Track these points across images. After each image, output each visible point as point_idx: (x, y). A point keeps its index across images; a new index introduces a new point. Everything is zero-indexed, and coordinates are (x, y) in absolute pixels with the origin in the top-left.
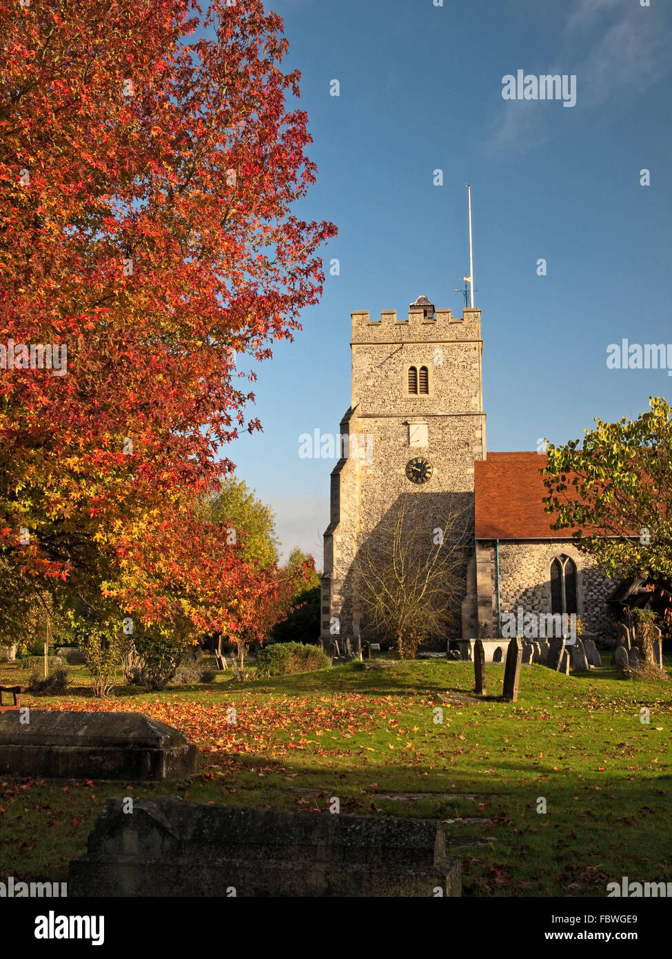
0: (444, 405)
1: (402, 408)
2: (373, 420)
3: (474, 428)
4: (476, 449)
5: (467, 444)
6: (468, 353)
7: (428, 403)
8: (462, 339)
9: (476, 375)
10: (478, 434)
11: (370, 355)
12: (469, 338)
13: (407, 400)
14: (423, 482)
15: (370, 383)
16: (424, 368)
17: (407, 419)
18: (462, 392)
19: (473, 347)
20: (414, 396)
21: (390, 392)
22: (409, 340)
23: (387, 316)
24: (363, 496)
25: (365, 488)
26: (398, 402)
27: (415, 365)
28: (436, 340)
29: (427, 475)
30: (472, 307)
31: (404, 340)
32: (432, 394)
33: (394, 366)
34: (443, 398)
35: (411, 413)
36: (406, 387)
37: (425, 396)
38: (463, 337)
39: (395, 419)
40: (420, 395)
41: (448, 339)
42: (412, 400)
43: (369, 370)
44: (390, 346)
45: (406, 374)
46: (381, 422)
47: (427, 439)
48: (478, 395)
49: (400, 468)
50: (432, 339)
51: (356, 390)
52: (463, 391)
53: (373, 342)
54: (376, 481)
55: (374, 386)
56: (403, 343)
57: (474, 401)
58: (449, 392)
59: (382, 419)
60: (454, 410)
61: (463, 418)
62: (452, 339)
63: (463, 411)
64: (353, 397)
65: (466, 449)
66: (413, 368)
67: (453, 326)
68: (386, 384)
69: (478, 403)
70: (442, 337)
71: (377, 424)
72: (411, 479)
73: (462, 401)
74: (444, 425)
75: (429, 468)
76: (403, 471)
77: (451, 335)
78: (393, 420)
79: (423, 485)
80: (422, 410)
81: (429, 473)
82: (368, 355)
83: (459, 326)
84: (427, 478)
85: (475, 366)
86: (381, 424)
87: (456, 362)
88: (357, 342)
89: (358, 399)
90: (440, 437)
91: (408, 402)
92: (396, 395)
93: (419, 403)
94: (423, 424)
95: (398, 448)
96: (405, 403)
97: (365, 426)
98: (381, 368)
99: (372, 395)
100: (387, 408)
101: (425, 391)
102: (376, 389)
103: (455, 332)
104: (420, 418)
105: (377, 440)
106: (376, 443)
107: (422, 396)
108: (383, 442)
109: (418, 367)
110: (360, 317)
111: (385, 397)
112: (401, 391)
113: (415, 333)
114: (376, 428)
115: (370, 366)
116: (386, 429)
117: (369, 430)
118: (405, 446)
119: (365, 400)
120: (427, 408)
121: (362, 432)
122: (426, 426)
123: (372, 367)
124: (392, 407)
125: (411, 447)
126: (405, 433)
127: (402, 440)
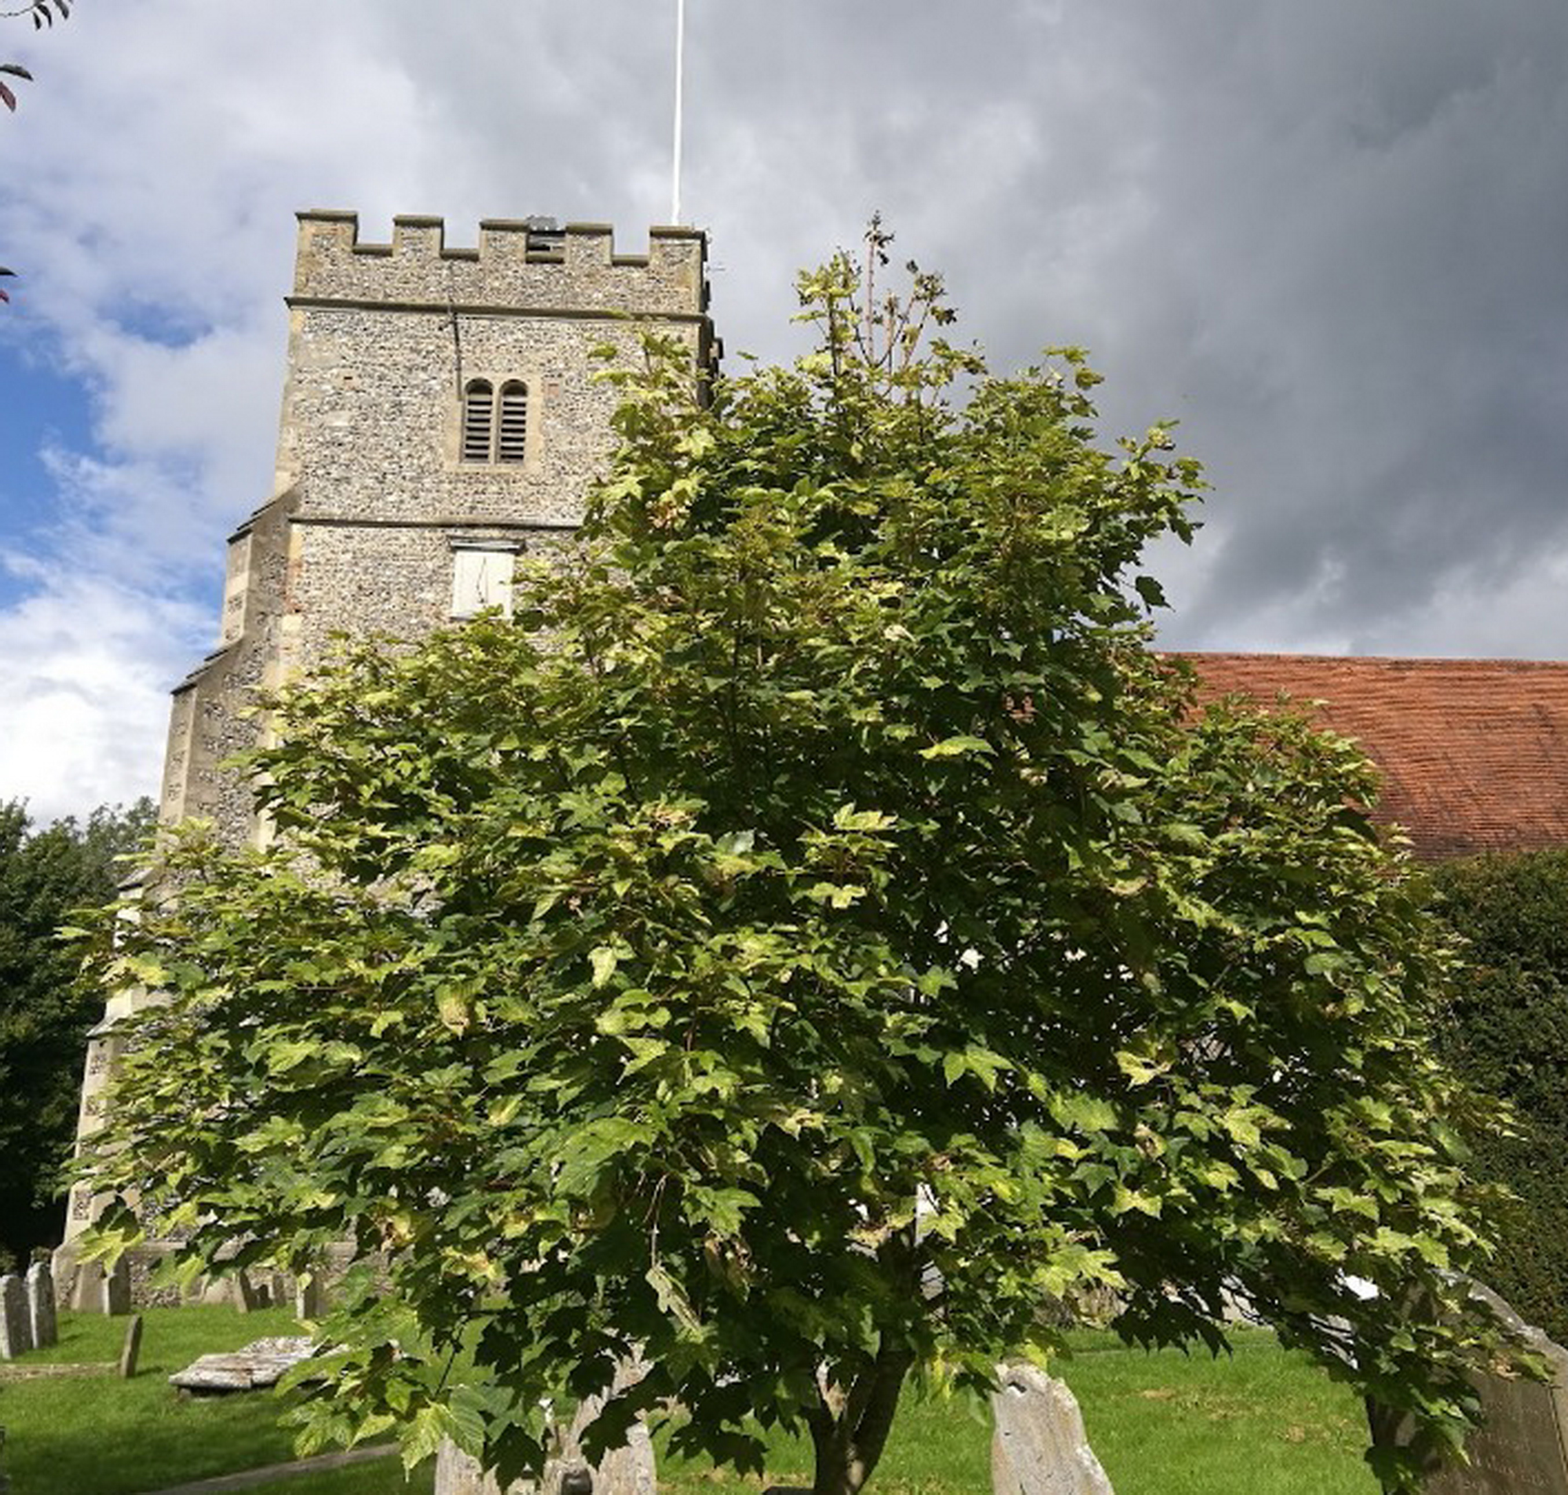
0: (572, 499)
1: (439, 501)
2: (340, 532)
7: (520, 489)
8: (643, 312)
11: (349, 341)
12: (661, 310)
13: (455, 479)
15: (341, 421)
17: (451, 532)
20: (477, 467)
21: (404, 452)
23: (410, 233)
26: (428, 482)
27: (486, 375)
28: (562, 308)
32: (533, 464)
33: (423, 376)
34: (572, 480)
35: (466, 517)
36: (455, 439)
37: (511, 469)
38: (648, 307)
39: (413, 532)
40: (492, 466)
41: (598, 309)
42: (472, 478)
44: (414, 318)
45: (456, 403)
46: (367, 539)
47: (509, 598)
50: (549, 306)
55: (354, 430)
56: (455, 312)
59: (369, 530)
62: (610, 310)
64: (283, 459)
66: (481, 387)
67: (615, 271)
68: (392, 428)
70: (580, 300)
71: (354, 544)
77: (609, 297)
78: (405, 535)
80: (503, 509)
82: (342, 339)
83: (636, 274)
86: (366, 546)
88: (310, 299)
89: (297, 467)
91: (460, 485)
92: (423, 462)
93: (495, 488)
94: (502, 550)
95: (414, 621)
96: (447, 486)
97: (313, 550)
98: (380, 379)
99: (344, 457)
100: (391, 498)
101: (512, 455)
102: (361, 442)
103: (621, 290)
104: (496, 533)
105: (345, 592)
106: (341, 603)
107: (504, 468)
108: (365, 600)
109: (497, 381)
110: (328, 226)
111: (386, 464)
112: (441, 451)
113: (496, 284)
114: (349, 556)
115: (346, 372)
116: (380, 559)
117: (322, 560)
118: (438, 616)
119: (320, 472)
120: (520, 506)
121: (300, 566)
122: (511, 557)
123: (352, 373)
124: (406, 496)
125: (453, 619)
126: (442, 578)
127: (430, 596)
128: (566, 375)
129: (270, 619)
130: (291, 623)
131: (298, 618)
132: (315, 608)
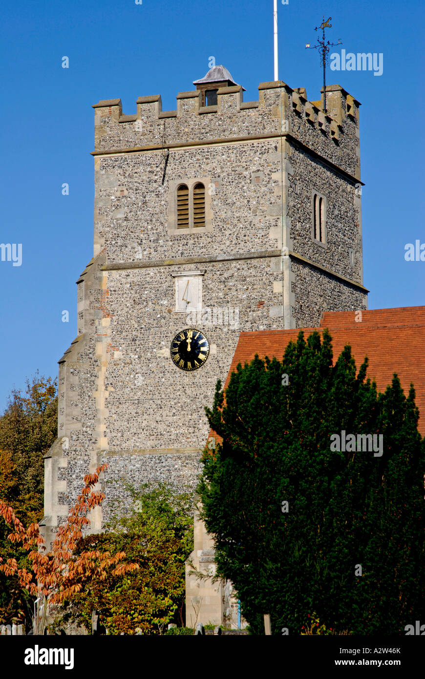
0: (228, 243)
1: (168, 250)
2: (124, 273)
3: (272, 279)
4: (274, 312)
5: (261, 304)
6: (265, 156)
7: (204, 241)
8: (258, 135)
9: (277, 191)
10: (277, 287)
11: (121, 171)
12: (267, 132)
13: (175, 239)
14: (194, 367)
15: (121, 214)
16: (200, 186)
17: (172, 268)
18: (256, 221)
19: (274, 145)
20: (184, 231)
21: (150, 227)
22: (178, 142)
23: (145, 106)
24: (107, 393)
25: (111, 380)
26: (161, 242)
27: (185, 181)
28: (216, 138)
29: (201, 356)
30: (276, 79)
31: (170, 142)
32: (209, 227)
34: (227, 233)
35: (179, 259)
36: (173, 218)
37: (199, 230)
38: (259, 132)
39: (156, 270)
40: (192, 230)
41: (235, 136)
42: (181, 237)
43: (119, 194)
44: (149, 155)
45: (171, 196)
46: (136, 275)
47: (201, 300)
48: (280, 224)
49: (161, 348)
50: (210, 138)
51: (99, 227)
52: (259, 218)
53: (124, 148)
54: (127, 370)
55: (126, 219)
56: (168, 148)
57: (273, 234)
58: (235, 221)
59: (136, 271)
60: (243, 250)
61: (254, 262)
62: (241, 136)
63: (257, 249)
64: (96, 237)
65: (259, 313)
66: (183, 187)
67: (243, 113)
68: (143, 215)
69: (278, 236)
70: (226, 133)
71: (129, 280)
72: (177, 363)
73: (255, 235)
74: (226, 275)
75: (203, 345)
76: (166, 352)
77: (240, 130)
78: (152, 271)
79: (195, 372)
80: (197, 252)
81: (204, 353)
82: (118, 171)
83: (252, 113)
84: (200, 361)
85: (275, 176)
86: (135, 280)
87: (246, 173)
88: (102, 150)
89: (103, 241)
90: (221, 295)
91: (176, 242)
92: (158, 231)
93: (192, 242)
94: (196, 275)
95: (159, 316)
96: (171, 243)
97: (112, 284)
98: (136, 190)
99: (123, 234)
101: (200, 222)
102: (130, 224)
103: (246, 124)
104: (193, 266)
105: (128, 305)
106: (127, 310)
108: (138, 307)
109: (191, 184)
110: (107, 109)
111: (142, 235)
112: (166, 225)
113: (186, 130)
114: (128, 286)
115: (122, 187)
116: (142, 286)
117: (117, 289)
118: (170, 312)
119: (113, 242)
120: (204, 250)
121: (108, 292)
122: (201, 278)
123: (124, 188)
124: (152, 250)
125: (176, 313)
126: (170, 293)
127: (165, 302)
128: (222, 176)
129: (97, 322)
130: (106, 322)
131: (109, 319)
132: (115, 314)
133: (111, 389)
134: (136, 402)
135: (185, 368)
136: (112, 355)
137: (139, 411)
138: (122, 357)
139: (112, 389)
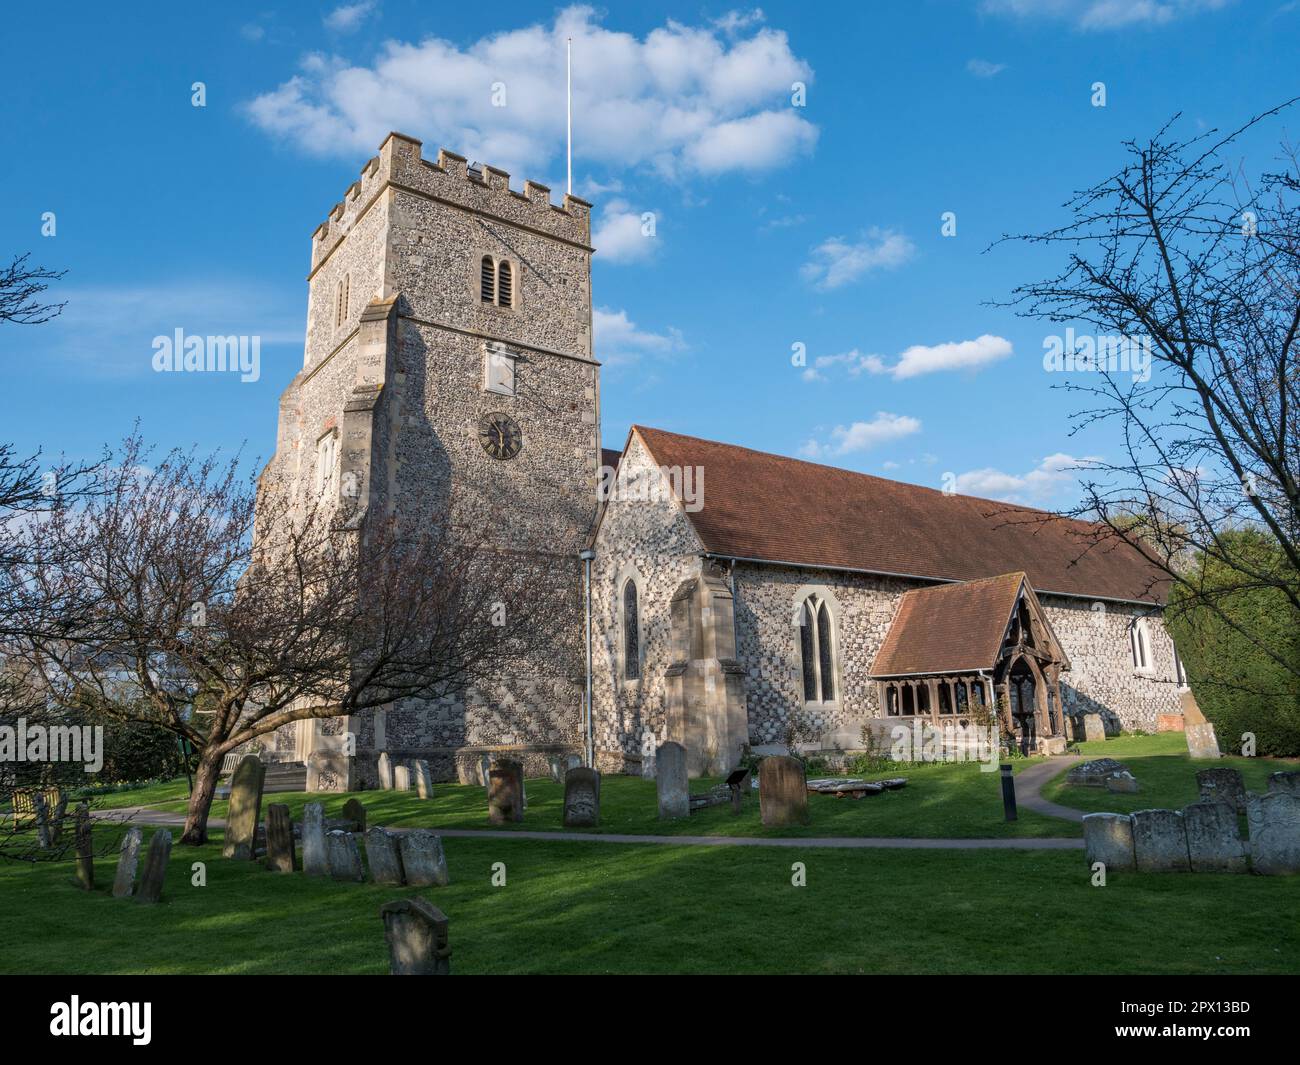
1: (472, 320)
3: (583, 383)
4: (586, 418)
5: (574, 406)
7: (512, 323)
8: (567, 239)
9: (585, 300)
10: (589, 394)
11: (420, 215)
14: (506, 457)
17: (482, 340)
18: (565, 321)
20: (490, 306)
21: (453, 288)
23: (451, 160)
24: (400, 464)
25: (404, 450)
26: (466, 309)
27: (492, 253)
29: (514, 446)
31: (479, 209)
32: (517, 311)
33: (460, 246)
36: (478, 287)
39: (461, 337)
40: (499, 308)
41: (545, 232)
42: (487, 312)
43: (416, 239)
44: (454, 210)
45: (476, 266)
46: (437, 335)
47: (512, 382)
48: (587, 332)
49: (467, 426)
50: (521, 223)
52: (567, 319)
53: (428, 194)
55: (426, 269)
56: (477, 214)
57: (582, 340)
59: (438, 330)
60: (553, 346)
61: (567, 362)
63: (567, 350)
65: (572, 415)
66: (488, 260)
67: (552, 213)
69: (587, 344)
72: (486, 448)
73: (565, 336)
74: (539, 365)
75: (516, 434)
76: (473, 431)
77: (550, 227)
78: (457, 337)
79: (506, 463)
81: (517, 443)
82: (416, 213)
83: (562, 218)
84: (512, 451)
85: (584, 285)
86: (437, 339)
87: (556, 272)
89: (395, 283)
90: (533, 385)
91: (482, 314)
92: (462, 296)
93: (500, 320)
94: (507, 356)
95: (465, 389)
96: (475, 313)
97: (408, 336)
98: (438, 242)
99: (420, 285)
100: (447, 314)
101: (506, 302)
102: (429, 277)
103: (556, 224)
104: (503, 346)
105: (427, 365)
106: (426, 371)
107: (503, 310)
108: (439, 372)
109: (496, 260)
110: (406, 143)
111: (443, 293)
112: (472, 292)
113: (496, 204)
114: (429, 344)
115: (421, 233)
116: (444, 349)
117: (415, 344)
118: (477, 387)
119: (409, 290)
120: (513, 333)
121: (403, 344)
122: (512, 361)
123: (423, 235)
124: (455, 315)
125: (487, 391)
126: (477, 365)
127: (472, 375)
128: (532, 264)
129: (392, 374)
131: (402, 375)
132: (412, 371)
133: (402, 459)
134: (436, 482)
135: (495, 455)
136: (406, 420)
137: (439, 494)
138: (418, 425)
139: (406, 461)
